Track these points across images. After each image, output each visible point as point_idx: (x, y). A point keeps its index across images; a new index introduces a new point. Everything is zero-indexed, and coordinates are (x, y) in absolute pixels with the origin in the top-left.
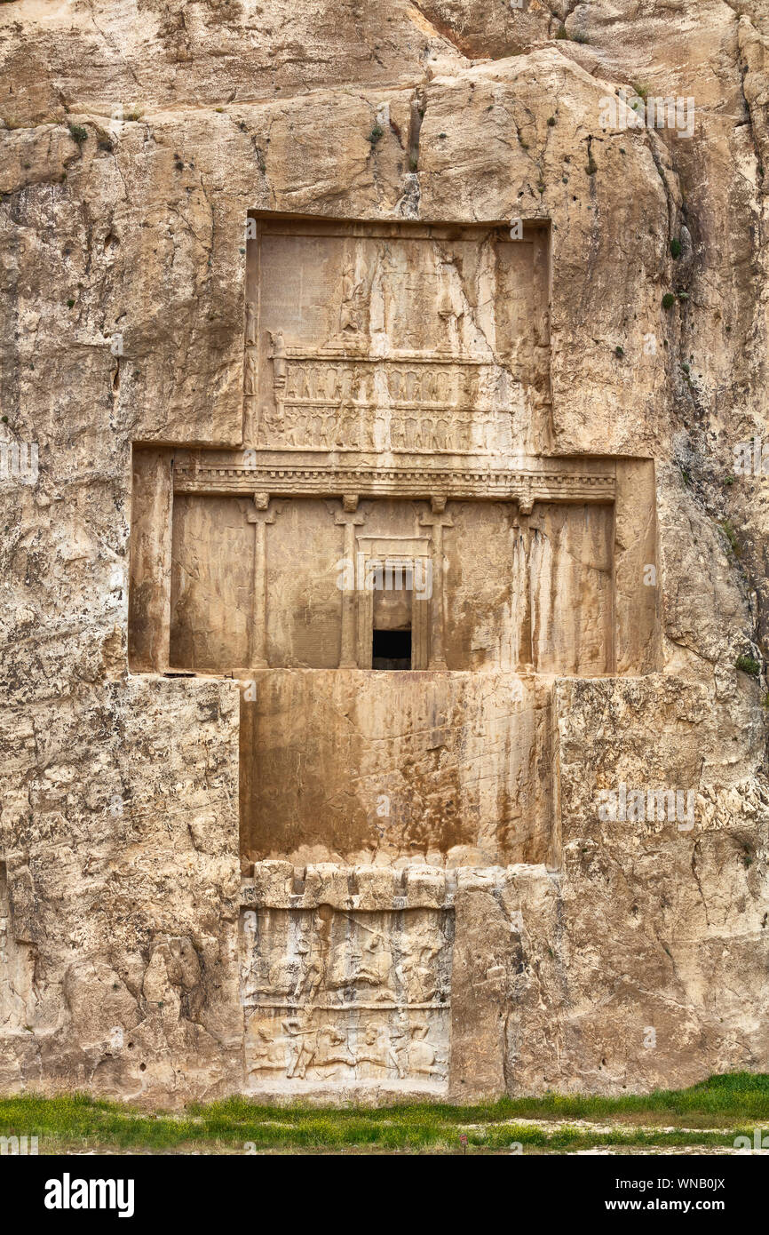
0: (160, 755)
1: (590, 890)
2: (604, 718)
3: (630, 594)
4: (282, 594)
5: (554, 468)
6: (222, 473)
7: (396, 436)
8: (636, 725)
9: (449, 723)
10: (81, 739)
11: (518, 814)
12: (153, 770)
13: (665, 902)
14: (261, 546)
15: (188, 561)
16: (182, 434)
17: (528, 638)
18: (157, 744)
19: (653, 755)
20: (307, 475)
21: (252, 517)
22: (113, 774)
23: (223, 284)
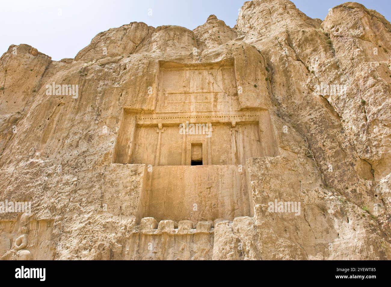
0: (116, 186)
1: (267, 222)
2: (264, 167)
3: (266, 142)
4: (165, 150)
5: (241, 113)
6: (149, 119)
7: (196, 108)
8: (275, 170)
9: (213, 180)
10: (92, 182)
11: (238, 208)
12: (113, 190)
13: (297, 229)
14: (159, 137)
15: (139, 142)
16: (137, 106)
17: (237, 157)
18: (116, 182)
19: (282, 179)
20: (172, 118)
21: (158, 131)
22: (99, 191)
23: (150, 73)
